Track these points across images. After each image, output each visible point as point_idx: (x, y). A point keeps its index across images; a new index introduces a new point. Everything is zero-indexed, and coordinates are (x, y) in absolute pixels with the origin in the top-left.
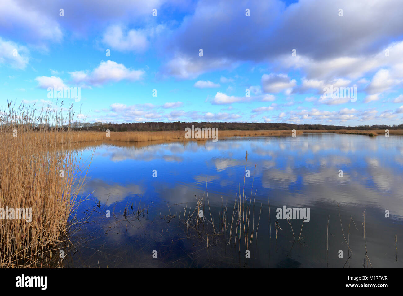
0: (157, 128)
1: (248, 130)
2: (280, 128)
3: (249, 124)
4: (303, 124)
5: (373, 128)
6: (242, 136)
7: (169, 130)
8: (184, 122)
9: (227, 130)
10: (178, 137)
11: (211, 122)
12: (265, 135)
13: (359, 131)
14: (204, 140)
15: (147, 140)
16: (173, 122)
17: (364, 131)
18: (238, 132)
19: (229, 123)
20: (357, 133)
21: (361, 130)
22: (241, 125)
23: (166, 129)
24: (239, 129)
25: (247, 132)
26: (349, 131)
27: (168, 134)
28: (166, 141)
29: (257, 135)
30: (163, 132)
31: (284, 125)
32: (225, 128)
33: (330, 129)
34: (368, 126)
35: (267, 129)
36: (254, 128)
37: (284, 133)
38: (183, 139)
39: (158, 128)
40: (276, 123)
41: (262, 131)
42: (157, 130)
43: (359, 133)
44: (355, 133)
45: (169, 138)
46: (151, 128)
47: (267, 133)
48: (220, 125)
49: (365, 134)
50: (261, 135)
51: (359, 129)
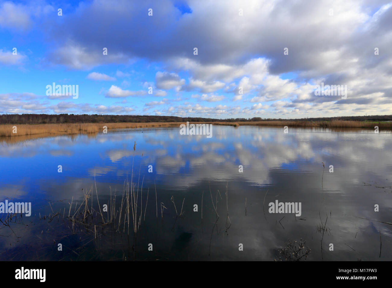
0: (38, 120)
1: (139, 122)
2: (168, 120)
3: (140, 117)
4: (187, 117)
5: (237, 120)
6: (134, 127)
7: (54, 123)
8: (73, 115)
9: (119, 122)
10: (66, 130)
11: (102, 115)
12: (154, 127)
13: (228, 123)
14: (95, 133)
15: (25, 134)
16: (59, 114)
17: (231, 122)
18: (129, 124)
19: (122, 116)
20: (226, 124)
21: (229, 122)
22: (133, 118)
23: (51, 122)
24: (131, 121)
25: (138, 124)
26: (221, 123)
27: (54, 127)
28: (50, 134)
29: (148, 127)
30: (46, 125)
31: (172, 117)
32: (117, 120)
33: (208, 121)
34: (234, 119)
35: (157, 122)
36: (145, 121)
37: (171, 125)
38: (71, 132)
39: (40, 121)
40: (165, 116)
41: (153, 123)
42: (38, 123)
43: (227, 124)
44: (225, 124)
45: (53, 131)
46: (31, 120)
47: (156, 125)
48: (112, 117)
49: (231, 125)
50: (151, 127)
51: (227, 121)
